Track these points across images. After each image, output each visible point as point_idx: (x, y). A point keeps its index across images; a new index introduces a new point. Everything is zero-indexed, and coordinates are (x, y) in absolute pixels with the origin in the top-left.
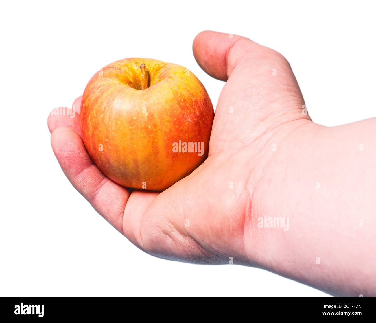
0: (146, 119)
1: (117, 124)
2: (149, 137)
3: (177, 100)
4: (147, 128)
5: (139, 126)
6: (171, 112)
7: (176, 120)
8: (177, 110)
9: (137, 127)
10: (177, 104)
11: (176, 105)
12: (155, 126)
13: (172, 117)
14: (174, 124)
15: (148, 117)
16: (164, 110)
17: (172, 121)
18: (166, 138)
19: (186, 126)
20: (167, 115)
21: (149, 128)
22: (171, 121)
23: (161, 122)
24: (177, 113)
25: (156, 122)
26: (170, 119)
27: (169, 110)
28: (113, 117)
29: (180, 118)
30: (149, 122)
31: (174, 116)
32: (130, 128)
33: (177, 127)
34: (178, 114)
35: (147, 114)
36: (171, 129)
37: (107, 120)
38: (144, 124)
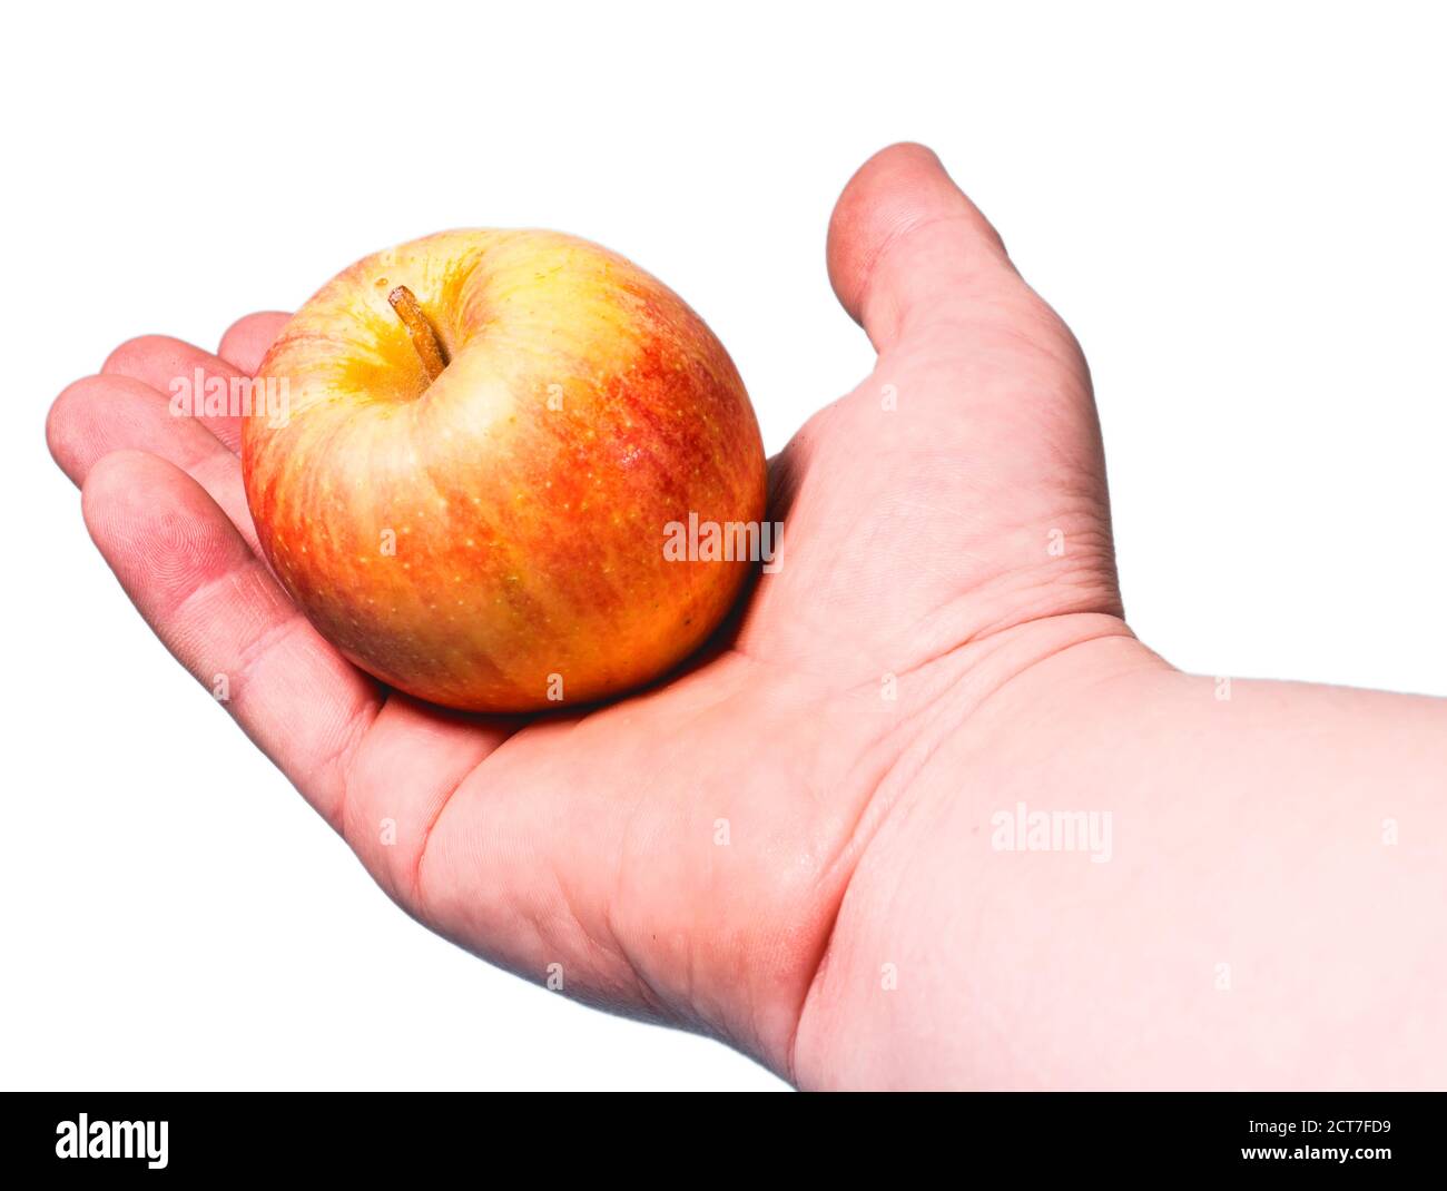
0: (446, 521)
1: (359, 567)
2: (483, 574)
3: (533, 413)
4: (461, 550)
5: (431, 551)
6: (525, 467)
7: (553, 486)
8: (544, 448)
9: (427, 556)
10: (536, 425)
11: (535, 430)
12: (486, 533)
13: (534, 483)
14: (554, 503)
15: (451, 511)
16: (496, 466)
17: (538, 496)
18: (542, 557)
19: (598, 491)
20: (514, 480)
21: (469, 548)
22: (535, 497)
23: (502, 513)
24: (549, 460)
25: (483, 521)
26: (528, 491)
27: (513, 460)
28: (336, 546)
29: (565, 473)
30: (460, 528)
31: (540, 474)
32: (407, 566)
33: (567, 506)
34: (553, 460)
35: (442, 503)
36: (547, 525)
37: (325, 559)
38: (447, 539)
